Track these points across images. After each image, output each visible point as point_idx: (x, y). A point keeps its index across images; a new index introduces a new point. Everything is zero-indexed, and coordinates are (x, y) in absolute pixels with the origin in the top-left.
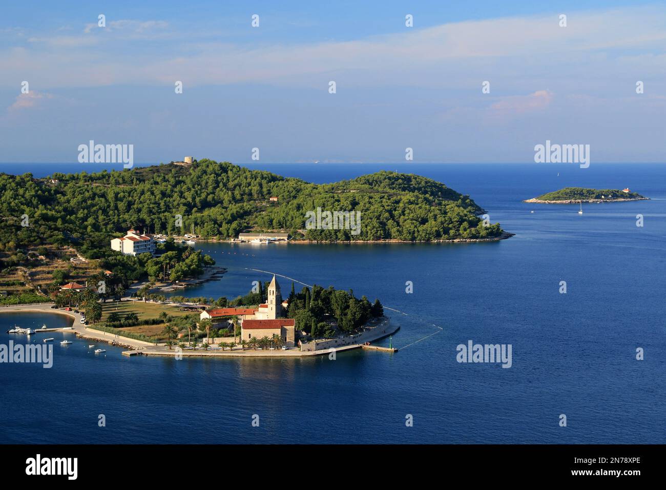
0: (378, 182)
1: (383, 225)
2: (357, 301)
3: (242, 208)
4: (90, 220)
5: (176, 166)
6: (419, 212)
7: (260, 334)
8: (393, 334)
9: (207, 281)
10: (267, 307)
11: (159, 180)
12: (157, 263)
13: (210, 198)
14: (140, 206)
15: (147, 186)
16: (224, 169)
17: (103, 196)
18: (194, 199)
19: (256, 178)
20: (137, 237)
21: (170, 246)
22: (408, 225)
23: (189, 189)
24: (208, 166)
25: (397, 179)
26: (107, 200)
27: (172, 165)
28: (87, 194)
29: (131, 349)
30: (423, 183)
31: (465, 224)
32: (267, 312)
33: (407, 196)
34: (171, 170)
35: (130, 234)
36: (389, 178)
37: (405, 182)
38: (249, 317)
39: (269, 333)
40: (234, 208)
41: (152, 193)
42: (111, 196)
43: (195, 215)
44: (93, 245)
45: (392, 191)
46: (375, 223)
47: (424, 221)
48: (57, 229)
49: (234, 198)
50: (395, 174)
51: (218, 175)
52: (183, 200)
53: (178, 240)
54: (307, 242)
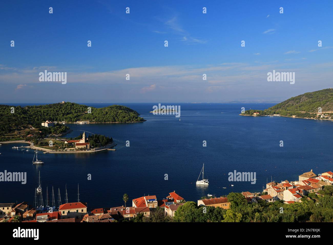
0: (113, 107)
1: (114, 118)
2: (106, 138)
3: (78, 114)
4: (36, 118)
5: (60, 104)
6: (123, 115)
7: (80, 147)
8: (115, 146)
9: (68, 133)
10: (82, 140)
11: (55, 107)
12: (54, 129)
13: (69, 112)
14: (50, 114)
15: (52, 109)
16: (73, 104)
17: (40, 111)
18: (65, 112)
19: (81, 107)
20: (49, 122)
21: (58, 124)
22: (120, 118)
23: (64, 110)
24: (69, 104)
25: (118, 107)
26: (41, 113)
27: (59, 103)
28: (36, 111)
29: (46, 152)
30: (125, 108)
31: (135, 118)
32: (83, 141)
33: (120, 111)
34: (59, 105)
35: (47, 121)
36: (116, 107)
37: (120, 108)
38: (78, 143)
39: (83, 147)
40: (75, 114)
41: (54, 111)
42: (42, 112)
43: (65, 116)
44: (36, 125)
45: (116, 110)
46: (112, 118)
47: (124, 117)
48: (27, 120)
49: (75, 112)
50: (117, 106)
51: (71, 106)
52: (62, 113)
53: (60, 123)
54: (95, 123)
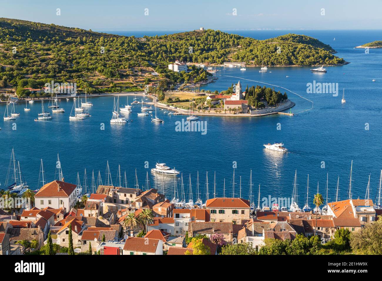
0: (287, 39)
2: (276, 93)
3: (225, 51)
5: (197, 32)
6: (305, 53)
7: (232, 107)
9: (210, 83)
10: (236, 95)
12: (188, 75)
13: (211, 46)
14: (181, 50)
16: (218, 33)
17: (165, 46)
19: (232, 37)
20: (179, 64)
22: (300, 59)
25: (297, 37)
26: (166, 48)
28: (158, 45)
29: (177, 112)
30: (308, 39)
31: (327, 59)
32: (236, 97)
33: (300, 46)
35: (176, 62)
36: (292, 37)
37: (301, 39)
38: (228, 99)
39: (236, 107)
40: (222, 51)
42: (168, 46)
43: (205, 54)
44: (161, 67)
45: (293, 43)
46: (286, 57)
47: (308, 57)
48: (146, 60)
49: (222, 47)
50: (295, 35)
53: (197, 65)
54: (254, 66)
